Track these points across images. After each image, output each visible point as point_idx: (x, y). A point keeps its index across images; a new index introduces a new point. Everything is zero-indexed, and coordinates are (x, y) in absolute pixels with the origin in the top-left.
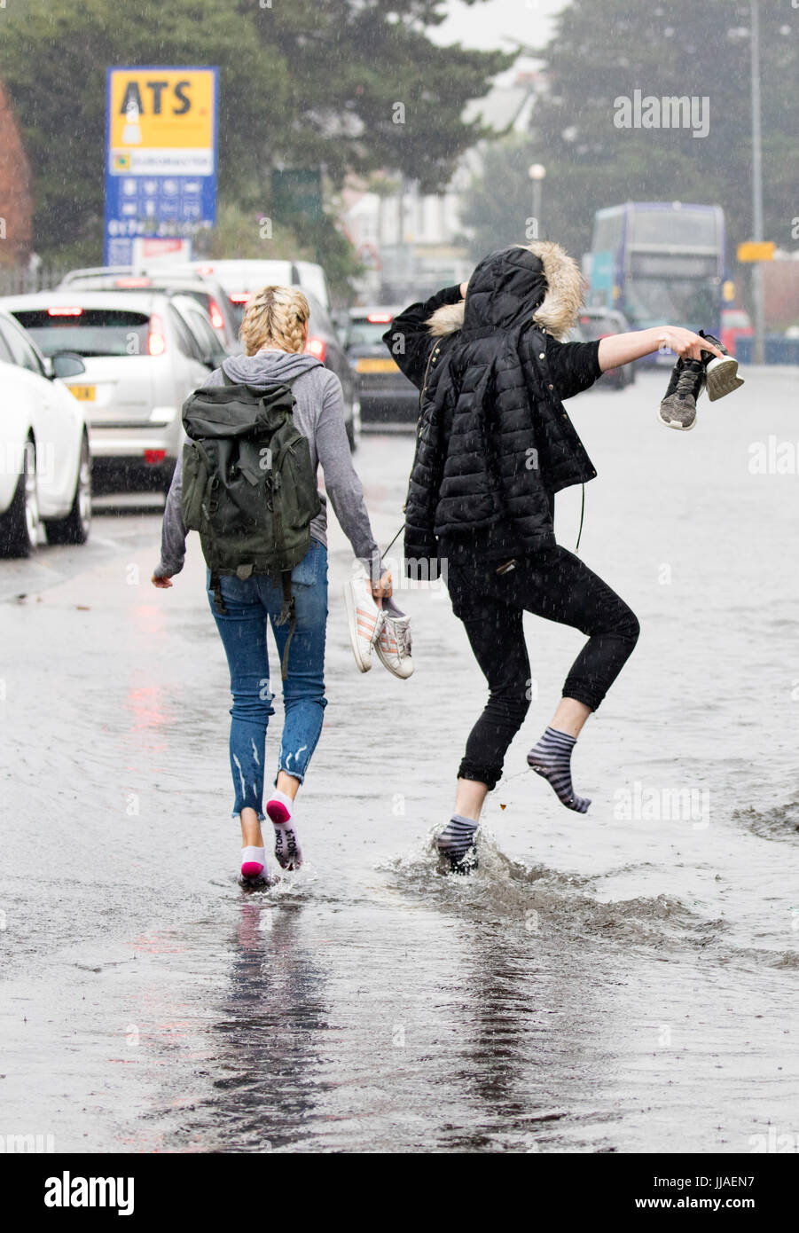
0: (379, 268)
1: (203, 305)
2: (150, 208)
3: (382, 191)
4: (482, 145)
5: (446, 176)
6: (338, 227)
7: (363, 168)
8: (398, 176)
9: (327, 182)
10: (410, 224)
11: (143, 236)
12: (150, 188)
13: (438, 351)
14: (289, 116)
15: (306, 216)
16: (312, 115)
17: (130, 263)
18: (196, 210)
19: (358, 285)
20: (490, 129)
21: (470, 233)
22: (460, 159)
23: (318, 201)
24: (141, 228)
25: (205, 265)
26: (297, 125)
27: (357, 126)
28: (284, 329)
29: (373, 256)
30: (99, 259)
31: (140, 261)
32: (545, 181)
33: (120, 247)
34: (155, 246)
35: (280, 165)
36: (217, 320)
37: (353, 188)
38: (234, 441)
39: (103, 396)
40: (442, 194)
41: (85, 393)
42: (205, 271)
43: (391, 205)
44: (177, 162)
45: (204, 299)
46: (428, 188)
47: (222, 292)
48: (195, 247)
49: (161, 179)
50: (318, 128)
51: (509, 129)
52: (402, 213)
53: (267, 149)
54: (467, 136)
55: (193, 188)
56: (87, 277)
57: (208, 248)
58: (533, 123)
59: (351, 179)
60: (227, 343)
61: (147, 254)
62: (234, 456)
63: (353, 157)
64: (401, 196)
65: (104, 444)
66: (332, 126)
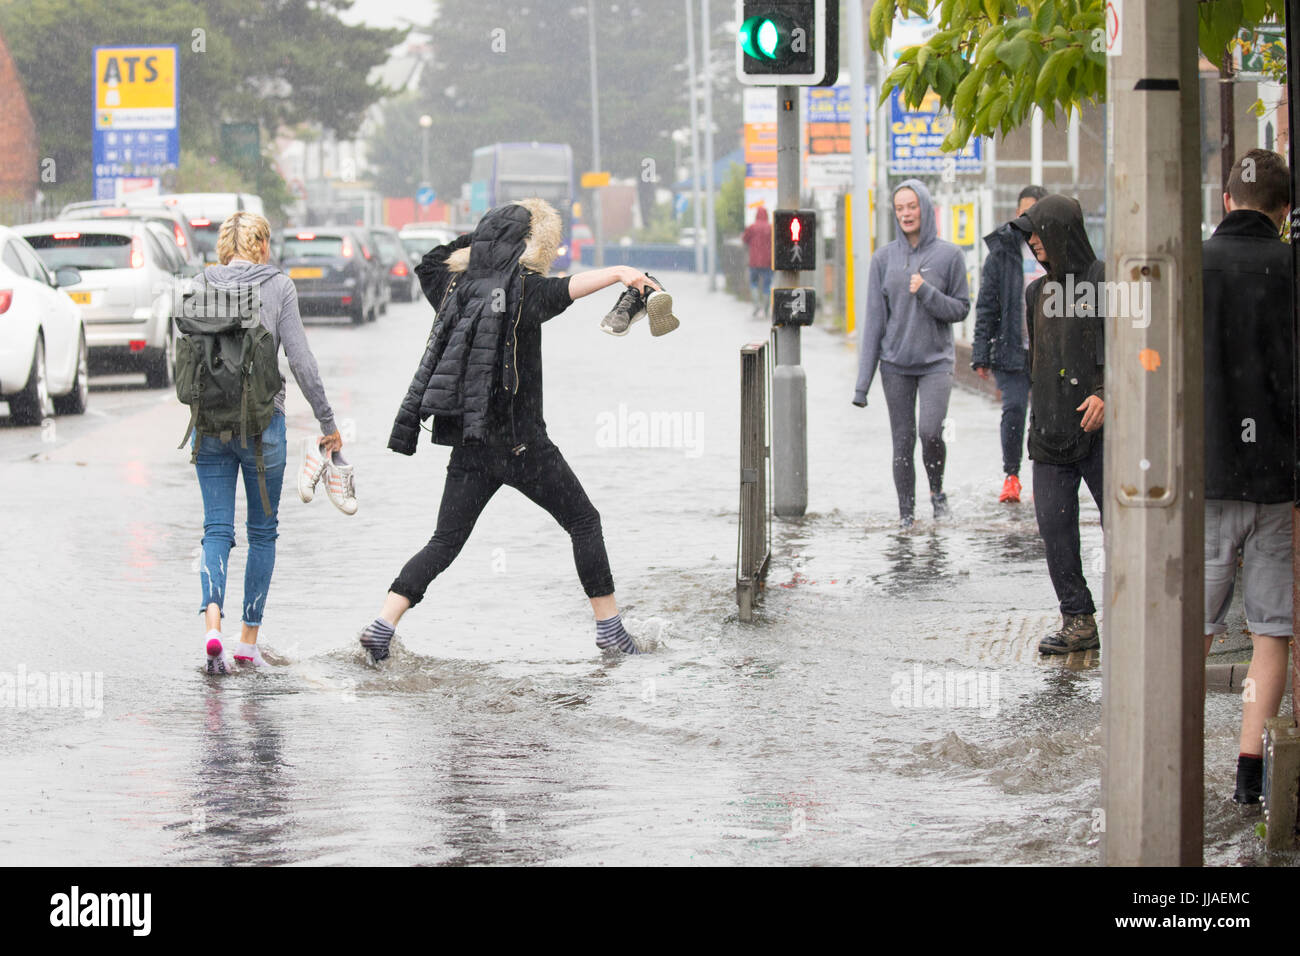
0: (305, 198)
1: (169, 228)
2: (128, 154)
3: (307, 138)
4: (383, 101)
5: (355, 128)
6: (273, 167)
7: (292, 121)
8: (319, 126)
9: (264, 133)
10: (329, 162)
11: (123, 176)
12: (128, 139)
13: (454, 284)
14: (234, 83)
15: (247, 159)
16: (253, 81)
17: (113, 197)
18: (163, 156)
19: (289, 211)
20: (388, 89)
21: (375, 169)
22: (366, 113)
23: (257, 146)
24: (121, 170)
25: (170, 198)
26: (239, 89)
27: (286, 89)
28: (246, 245)
29: (300, 188)
30: (92, 194)
31: (121, 196)
32: (432, 128)
33: (105, 185)
34: (132, 183)
35: (228, 120)
36: (181, 240)
37: (283, 136)
38: (216, 337)
39: (97, 300)
40: (352, 140)
41: (83, 298)
42: (171, 202)
43: (314, 149)
44: (148, 119)
45: (171, 224)
46: (341, 136)
47: (184, 218)
48: (163, 184)
49: (135, 132)
50: (256, 91)
51: (404, 89)
52: (322, 155)
53: (217, 107)
54: (373, 94)
55: (161, 138)
56: (81, 208)
57: (175, 185)
58: (423, 83)
59: (283, 129)
60: (189, 257)
61: (126, 190)
62: (217, 348)
63: (283, 112)
64: (321, 142)
65: (99, 337)
66: (267, 88)
